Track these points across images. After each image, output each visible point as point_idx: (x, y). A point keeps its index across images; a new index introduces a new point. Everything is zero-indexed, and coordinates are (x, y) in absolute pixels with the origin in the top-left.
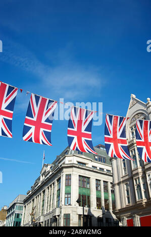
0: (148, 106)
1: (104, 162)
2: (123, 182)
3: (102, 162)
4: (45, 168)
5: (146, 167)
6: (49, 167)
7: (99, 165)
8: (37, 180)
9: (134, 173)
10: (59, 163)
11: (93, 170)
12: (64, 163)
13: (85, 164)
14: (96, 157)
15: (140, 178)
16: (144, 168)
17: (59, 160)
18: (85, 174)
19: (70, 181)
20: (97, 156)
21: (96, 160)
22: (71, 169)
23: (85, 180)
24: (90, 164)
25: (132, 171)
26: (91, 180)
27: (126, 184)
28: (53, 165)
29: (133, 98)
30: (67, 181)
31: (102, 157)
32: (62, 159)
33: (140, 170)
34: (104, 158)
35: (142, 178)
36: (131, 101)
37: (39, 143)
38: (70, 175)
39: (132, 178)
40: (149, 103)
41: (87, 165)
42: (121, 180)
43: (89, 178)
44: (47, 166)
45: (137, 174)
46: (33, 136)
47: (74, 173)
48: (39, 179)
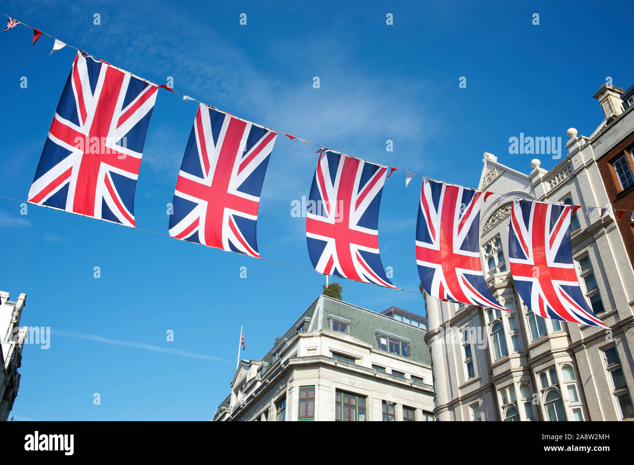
0: (534, 180)
1: (405, 354)
2: (465, 399)
3: (398, 353)
4: (243, 372)
5: (534, 354)
6: (255, 368)
7: (391, 363)
8: (222, 404)
9: (497, 372)
10: (282, 356)
11: (376, 375)
12: (295, 356)
13: (353, 359)
14: (383, 341)
15: (517, 387)
16: (528, 356)
17: (280, 349)
18: (352, 385)
19: (310, 403)
20: (385, 337)
21: (383, 347)
22: (314, 372)
23: (354, 401)
24: (367, 360)
25: (490, 369)
26: (369, 401)
27: (475, 406)
28: (266, 364)
29: (489, 163)
30: (303, 404)
31: (398, 340)
32: (289, 344)
33: (515, 364)
34: (405, 344)
35: (522, 386)
36: (485, 171)
37: (221, 247)
38: (312, 388)
39: (491, 388)
40: (537, 172)
41: (357, 362)
42: (460, 394)
43: (365, 397)
44: (249, 365)
45: (508, 374)
46: (201, 229)
47: (322, 381)
48: (227, 402)
